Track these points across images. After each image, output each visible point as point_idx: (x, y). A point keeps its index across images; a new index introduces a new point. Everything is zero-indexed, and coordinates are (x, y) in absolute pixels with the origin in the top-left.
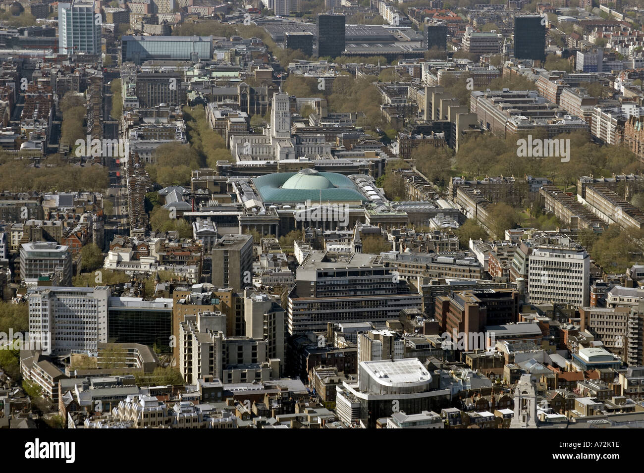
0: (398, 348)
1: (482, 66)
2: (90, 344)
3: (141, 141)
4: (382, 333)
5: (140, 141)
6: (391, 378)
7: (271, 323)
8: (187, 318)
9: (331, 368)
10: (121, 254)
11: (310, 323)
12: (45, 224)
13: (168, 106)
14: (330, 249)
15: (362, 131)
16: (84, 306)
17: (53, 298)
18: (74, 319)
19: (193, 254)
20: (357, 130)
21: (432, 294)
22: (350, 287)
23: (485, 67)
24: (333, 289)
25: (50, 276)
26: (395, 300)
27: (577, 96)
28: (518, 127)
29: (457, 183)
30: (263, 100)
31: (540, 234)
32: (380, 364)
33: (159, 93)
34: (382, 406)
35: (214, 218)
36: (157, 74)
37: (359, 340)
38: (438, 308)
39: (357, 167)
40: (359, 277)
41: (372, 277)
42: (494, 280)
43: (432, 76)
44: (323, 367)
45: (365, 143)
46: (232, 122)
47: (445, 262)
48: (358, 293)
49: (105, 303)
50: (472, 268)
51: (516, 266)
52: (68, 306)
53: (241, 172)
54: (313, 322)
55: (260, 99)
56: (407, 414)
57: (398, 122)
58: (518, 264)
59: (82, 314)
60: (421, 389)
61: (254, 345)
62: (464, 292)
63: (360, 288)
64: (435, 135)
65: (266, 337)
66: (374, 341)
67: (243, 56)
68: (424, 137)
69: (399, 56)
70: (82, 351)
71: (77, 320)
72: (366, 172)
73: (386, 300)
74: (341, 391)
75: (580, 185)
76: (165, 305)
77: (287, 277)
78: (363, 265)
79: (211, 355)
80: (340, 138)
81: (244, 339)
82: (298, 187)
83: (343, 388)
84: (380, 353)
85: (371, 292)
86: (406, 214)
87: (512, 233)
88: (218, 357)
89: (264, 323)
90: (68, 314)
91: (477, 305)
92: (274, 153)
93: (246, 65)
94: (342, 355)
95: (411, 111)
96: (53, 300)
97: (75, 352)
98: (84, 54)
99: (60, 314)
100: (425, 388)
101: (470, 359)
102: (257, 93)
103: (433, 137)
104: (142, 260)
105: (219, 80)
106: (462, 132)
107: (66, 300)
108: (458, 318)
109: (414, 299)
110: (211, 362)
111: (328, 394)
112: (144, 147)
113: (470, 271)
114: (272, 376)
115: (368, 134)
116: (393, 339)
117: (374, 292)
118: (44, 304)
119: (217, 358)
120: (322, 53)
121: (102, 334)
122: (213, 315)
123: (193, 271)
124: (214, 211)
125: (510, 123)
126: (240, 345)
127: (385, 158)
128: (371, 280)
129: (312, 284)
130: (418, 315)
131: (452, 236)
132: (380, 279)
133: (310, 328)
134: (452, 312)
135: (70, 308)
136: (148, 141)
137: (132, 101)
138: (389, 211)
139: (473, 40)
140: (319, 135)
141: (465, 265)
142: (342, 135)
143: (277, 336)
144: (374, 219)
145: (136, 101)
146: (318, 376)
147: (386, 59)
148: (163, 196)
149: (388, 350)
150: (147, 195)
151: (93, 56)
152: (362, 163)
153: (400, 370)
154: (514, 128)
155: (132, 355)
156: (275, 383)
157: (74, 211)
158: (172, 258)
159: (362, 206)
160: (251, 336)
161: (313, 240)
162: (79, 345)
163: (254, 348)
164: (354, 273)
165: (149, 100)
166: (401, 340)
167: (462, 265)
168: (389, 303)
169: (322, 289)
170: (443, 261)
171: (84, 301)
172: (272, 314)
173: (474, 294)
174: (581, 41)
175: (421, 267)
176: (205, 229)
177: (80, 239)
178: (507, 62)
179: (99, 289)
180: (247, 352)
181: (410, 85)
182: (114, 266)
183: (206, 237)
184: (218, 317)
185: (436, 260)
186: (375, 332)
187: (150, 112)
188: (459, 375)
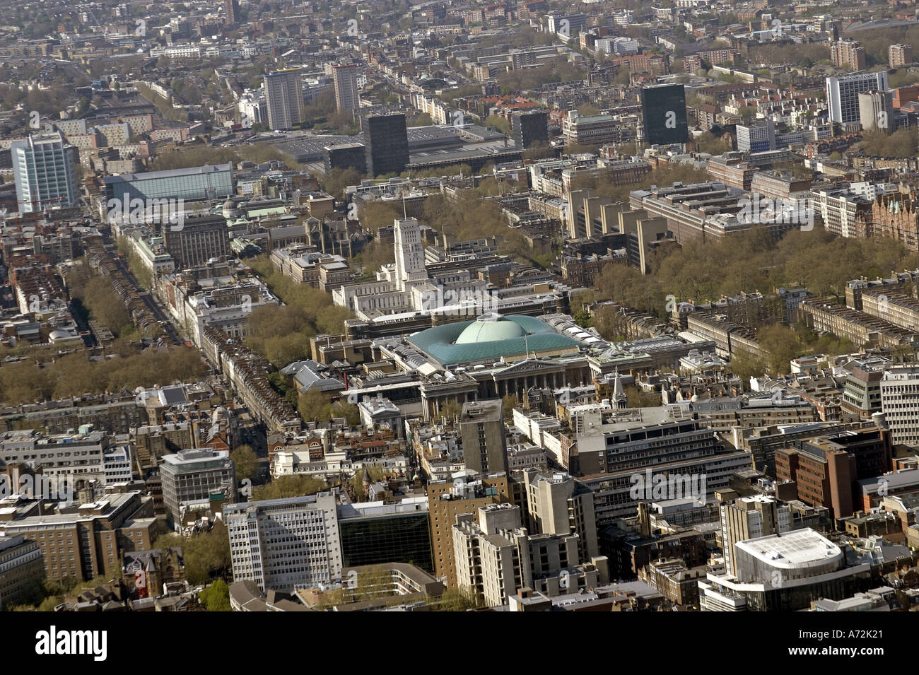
0: (782, 517)
1: (620, 159)
2: (319, 574)
3: (217, 309)
4: (757, 499)
5: (214, 309)
6: (787, 557)
7: (577, 510)
8: (460, 519)
9: (674, 561)
10: (297, 453)
11: (605, 508)
12: (165, 429)
13: (222, 260)
14: (575, 413)
15: (508, 260)
16: (305, 523)
17: (261, 517)
18: (294, 543)
19: (388, 443)
20: (502, 259)
21: (763, 449)
22: (651, 453)
23: (625, 159)
24: (629, 459)
25: (223, 493)
26: (716, 463)
27: (780, 180)
28: (726, 229)
29: (685, 310)
30: (342, 238)
31: (846, 359)
32: (763, 541)
33: (198, 246)
34: (783, 597)
35: (386, 394)
36: (192, 220)
37: (723, 514)
38: (781, 465)
39: (539, 306)
40: (662, 438)
41: (679, 435)
42: (842, 420)
43: (553, 181)
44: (663, 561)
45: (525, 275)
46: (329, 270)
47: (761, 405)
48: (664, 460)
49: (334, 514)
50: (800, 409)
51: (852, 400)
52: (283, 525)
53: (382, 331)
54: (610, 507)
55: (338, 237)
56: (837, 600)
57: (543, 244)
58: (855, 397)
59: (304, 533)
60: (833, 567)
61: (562, 543)
62: (817, 438)
63: (665, 453)
64: (613, 253)
65: (573, 531)
66: (751, 512)
67: (279, 185)
68: (599, 258)
69: (488, 161)
70: (310, 585)
71: (297, 542)
72: (554, 310)
73: (704, 465)
74: (709, 586)
75: (849, 293)
76: (417, 507)
77: (535, 456)
78: (663, 421)
79: (516, 563)
80: (485, 273)
81: (542, 537)
82: (482, 340)
83: (709, 582)
84: (760, 527)
85: (680, 457)
86: (647, 355)
87: (803, 363)
88: (525, 563)
89: (569, 511)
90: (285, 536)
91: (844, 452)
92: (410, 303)
93: (289, 196)
94: (677, 543)
95: (552, 228)
96: (261, 519)
97: (300, 587)
98: (59, 208)
99: (274, 537)
100: (837, 565)
101: (853, 526)
102: (332, 229)
103: (610, 256)
104: (327, 459)
105: (265, 220)
106: (650, 245)
107: (279, 517)
108: (819, 475)
109: (740, 458)
110: (517, 572)
111: (684, 595)
112: (224, 317)
113: (799, 413)
114: (600, 581)
115: (518, 261)
116: (775, 505)
117: (684, 456)
118: (251, 526)
119: (524, 565)
120: (380, 170)
121: (335, 558)
122: (502, 508)
123: (403, 464)
124: (381, 385)
125: (710, 225)
126: (543, 546)
127: (565, 290)
128: (678, 440)
129: (601, 455)
130: (760, 477)
131: (730, 376)
132: (691, 437)
133: (607, 516)
134: (803, 468)
135: (287, 527)
136: (227, 308)
137: (164, 261)
138: (623, 355)
139: (580, 128)
140: (460, 271)
141: (790, 407)
142: (487, 268)
143: (586, 529)
144: (607, 367)
145: (169, 260)
146: (662, 573)
147: (470, 167)
148: (291, 376)
149: (770, 522)
150: (270, 376)
151: (73, 210)
152: (545, 300)
153: (794, 546)
154: (720, 231)
155: (392, 580)
156: (608, 588)
157: (196, 407)
158: (360, 451)
159: (581, 353)
160: (552, 531)
161: (541, 404)
162: (303, 578)
163: (562, 547)
164: (655, 433)
165: (186, 257)
166: (784, 506)
167: (784, 407)
168: (708, 468)
169: (614, 459)
170: (757, 405)
171: (304, 515)
172: (577, 497)
173: (831, 440)
174: (720, 114)
175: (728, 417)
176: (382, 410)
177: (226, 442)
178: (647, 151)
179: (322, 496)
180: (554, 554)
181: (529, 196)
182: (290, 471)
183: (394, 419)
184: (510, 510)
185: (747, 404)
186: (746, 500)
187: (202, 271)
188: (861, 545)
